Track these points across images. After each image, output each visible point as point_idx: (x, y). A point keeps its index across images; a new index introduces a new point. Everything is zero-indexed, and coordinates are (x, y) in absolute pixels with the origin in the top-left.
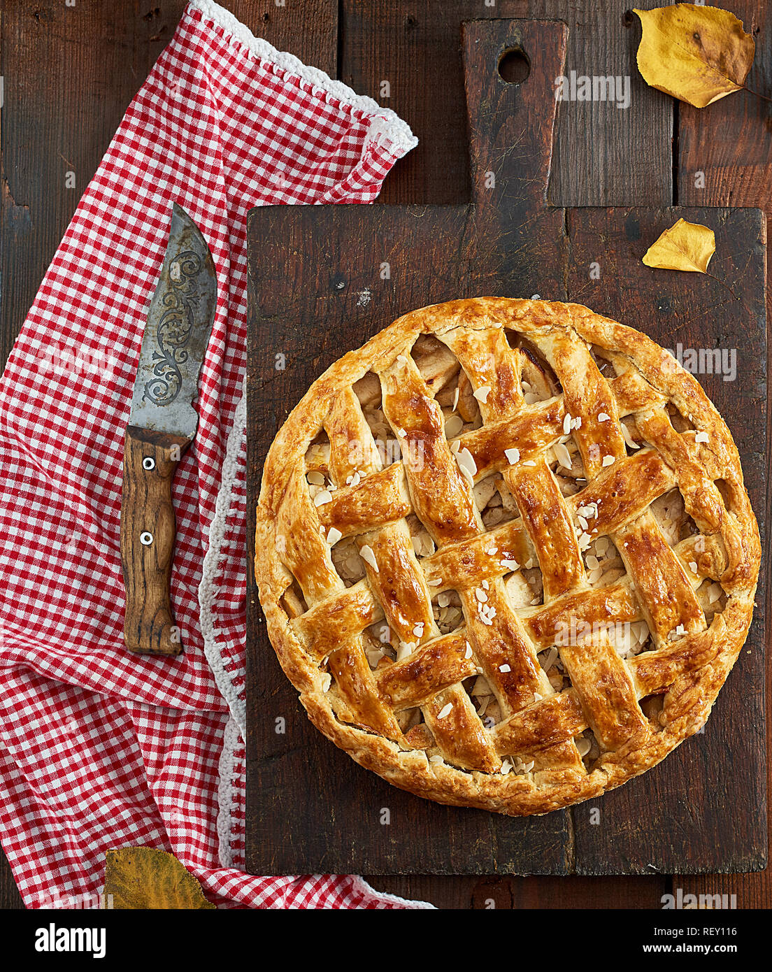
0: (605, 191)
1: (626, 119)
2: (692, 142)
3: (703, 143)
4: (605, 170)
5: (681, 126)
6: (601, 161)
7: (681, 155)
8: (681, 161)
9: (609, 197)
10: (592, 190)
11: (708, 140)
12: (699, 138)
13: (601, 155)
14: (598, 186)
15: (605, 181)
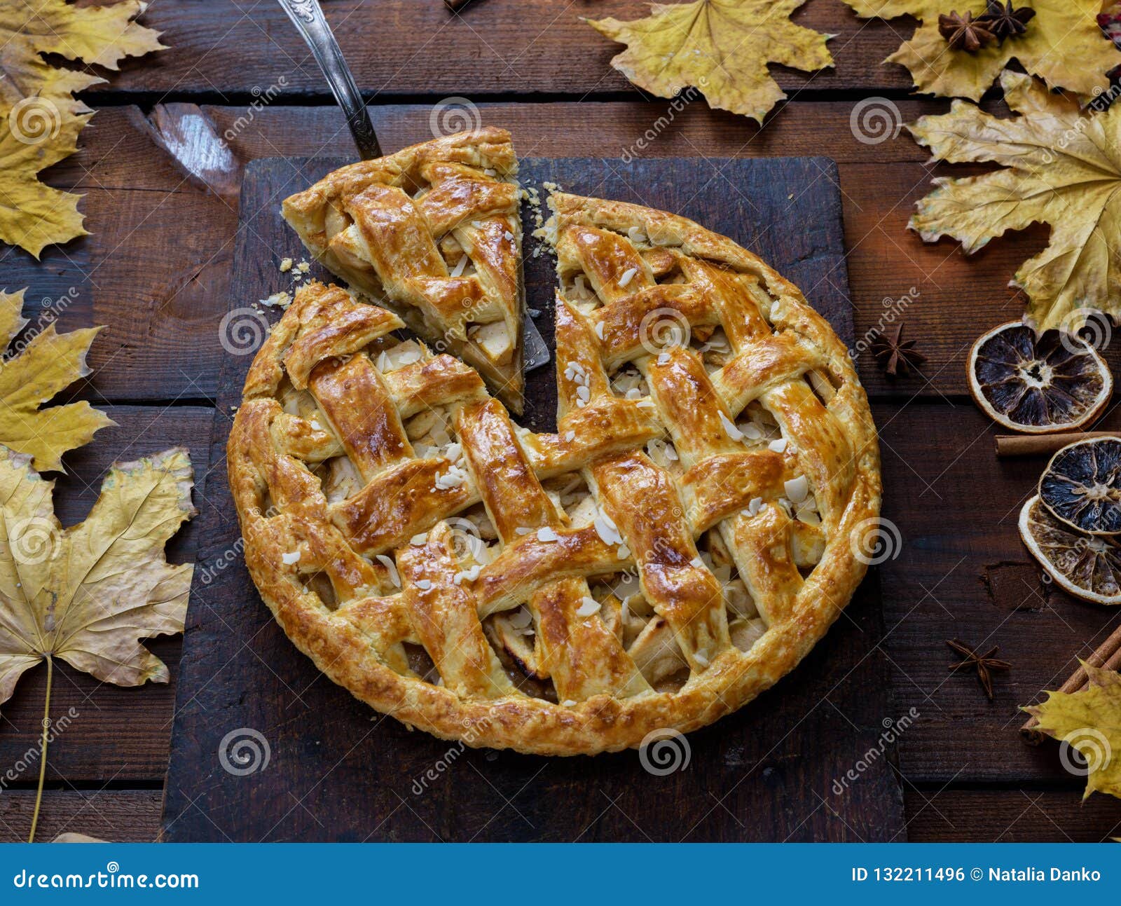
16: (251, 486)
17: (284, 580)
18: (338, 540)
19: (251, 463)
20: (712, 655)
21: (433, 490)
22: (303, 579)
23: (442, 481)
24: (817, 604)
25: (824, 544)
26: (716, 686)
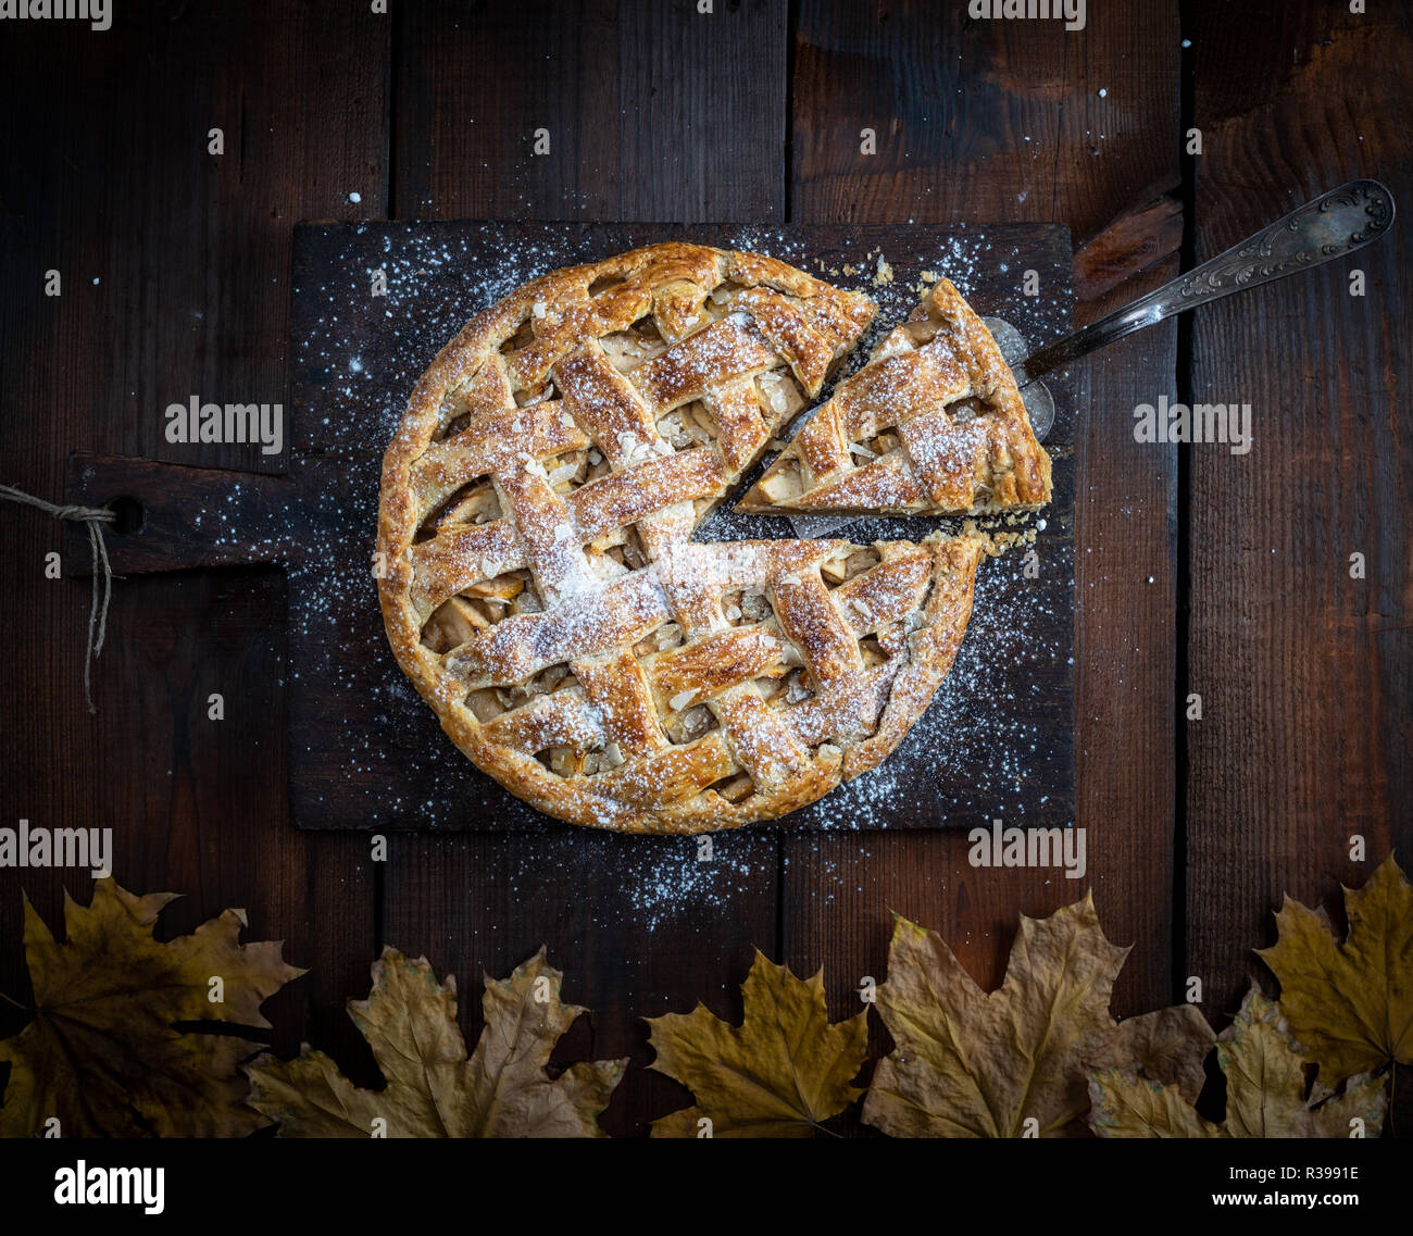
0: (706, 203)
1: (730, 118)
2: (808, 146)
3: (821, 148)
4: (706, 178)
5: (796, 129)
6: (701, 168)
7: (795, 162)
8: (795, 169)
9: (710, 211)
10: (691, 201)
11: (827, 144)
12: (816, 142)
13: (701, 161)
14: (697, 198)
15: (706, 191)
16: (621, 268)
17: (523, 306)
18: (562, 349)
19: (645, 266)
20: (457, 671)
21: (615, 431)
22: (527, 321)
23: (628, 440)
24: (502, 766)
25: (564, 776)
26: (425, 675)
